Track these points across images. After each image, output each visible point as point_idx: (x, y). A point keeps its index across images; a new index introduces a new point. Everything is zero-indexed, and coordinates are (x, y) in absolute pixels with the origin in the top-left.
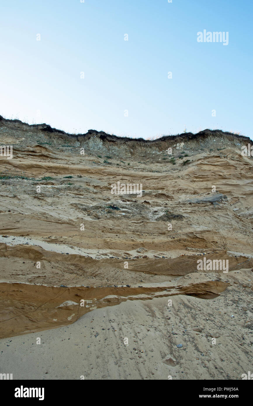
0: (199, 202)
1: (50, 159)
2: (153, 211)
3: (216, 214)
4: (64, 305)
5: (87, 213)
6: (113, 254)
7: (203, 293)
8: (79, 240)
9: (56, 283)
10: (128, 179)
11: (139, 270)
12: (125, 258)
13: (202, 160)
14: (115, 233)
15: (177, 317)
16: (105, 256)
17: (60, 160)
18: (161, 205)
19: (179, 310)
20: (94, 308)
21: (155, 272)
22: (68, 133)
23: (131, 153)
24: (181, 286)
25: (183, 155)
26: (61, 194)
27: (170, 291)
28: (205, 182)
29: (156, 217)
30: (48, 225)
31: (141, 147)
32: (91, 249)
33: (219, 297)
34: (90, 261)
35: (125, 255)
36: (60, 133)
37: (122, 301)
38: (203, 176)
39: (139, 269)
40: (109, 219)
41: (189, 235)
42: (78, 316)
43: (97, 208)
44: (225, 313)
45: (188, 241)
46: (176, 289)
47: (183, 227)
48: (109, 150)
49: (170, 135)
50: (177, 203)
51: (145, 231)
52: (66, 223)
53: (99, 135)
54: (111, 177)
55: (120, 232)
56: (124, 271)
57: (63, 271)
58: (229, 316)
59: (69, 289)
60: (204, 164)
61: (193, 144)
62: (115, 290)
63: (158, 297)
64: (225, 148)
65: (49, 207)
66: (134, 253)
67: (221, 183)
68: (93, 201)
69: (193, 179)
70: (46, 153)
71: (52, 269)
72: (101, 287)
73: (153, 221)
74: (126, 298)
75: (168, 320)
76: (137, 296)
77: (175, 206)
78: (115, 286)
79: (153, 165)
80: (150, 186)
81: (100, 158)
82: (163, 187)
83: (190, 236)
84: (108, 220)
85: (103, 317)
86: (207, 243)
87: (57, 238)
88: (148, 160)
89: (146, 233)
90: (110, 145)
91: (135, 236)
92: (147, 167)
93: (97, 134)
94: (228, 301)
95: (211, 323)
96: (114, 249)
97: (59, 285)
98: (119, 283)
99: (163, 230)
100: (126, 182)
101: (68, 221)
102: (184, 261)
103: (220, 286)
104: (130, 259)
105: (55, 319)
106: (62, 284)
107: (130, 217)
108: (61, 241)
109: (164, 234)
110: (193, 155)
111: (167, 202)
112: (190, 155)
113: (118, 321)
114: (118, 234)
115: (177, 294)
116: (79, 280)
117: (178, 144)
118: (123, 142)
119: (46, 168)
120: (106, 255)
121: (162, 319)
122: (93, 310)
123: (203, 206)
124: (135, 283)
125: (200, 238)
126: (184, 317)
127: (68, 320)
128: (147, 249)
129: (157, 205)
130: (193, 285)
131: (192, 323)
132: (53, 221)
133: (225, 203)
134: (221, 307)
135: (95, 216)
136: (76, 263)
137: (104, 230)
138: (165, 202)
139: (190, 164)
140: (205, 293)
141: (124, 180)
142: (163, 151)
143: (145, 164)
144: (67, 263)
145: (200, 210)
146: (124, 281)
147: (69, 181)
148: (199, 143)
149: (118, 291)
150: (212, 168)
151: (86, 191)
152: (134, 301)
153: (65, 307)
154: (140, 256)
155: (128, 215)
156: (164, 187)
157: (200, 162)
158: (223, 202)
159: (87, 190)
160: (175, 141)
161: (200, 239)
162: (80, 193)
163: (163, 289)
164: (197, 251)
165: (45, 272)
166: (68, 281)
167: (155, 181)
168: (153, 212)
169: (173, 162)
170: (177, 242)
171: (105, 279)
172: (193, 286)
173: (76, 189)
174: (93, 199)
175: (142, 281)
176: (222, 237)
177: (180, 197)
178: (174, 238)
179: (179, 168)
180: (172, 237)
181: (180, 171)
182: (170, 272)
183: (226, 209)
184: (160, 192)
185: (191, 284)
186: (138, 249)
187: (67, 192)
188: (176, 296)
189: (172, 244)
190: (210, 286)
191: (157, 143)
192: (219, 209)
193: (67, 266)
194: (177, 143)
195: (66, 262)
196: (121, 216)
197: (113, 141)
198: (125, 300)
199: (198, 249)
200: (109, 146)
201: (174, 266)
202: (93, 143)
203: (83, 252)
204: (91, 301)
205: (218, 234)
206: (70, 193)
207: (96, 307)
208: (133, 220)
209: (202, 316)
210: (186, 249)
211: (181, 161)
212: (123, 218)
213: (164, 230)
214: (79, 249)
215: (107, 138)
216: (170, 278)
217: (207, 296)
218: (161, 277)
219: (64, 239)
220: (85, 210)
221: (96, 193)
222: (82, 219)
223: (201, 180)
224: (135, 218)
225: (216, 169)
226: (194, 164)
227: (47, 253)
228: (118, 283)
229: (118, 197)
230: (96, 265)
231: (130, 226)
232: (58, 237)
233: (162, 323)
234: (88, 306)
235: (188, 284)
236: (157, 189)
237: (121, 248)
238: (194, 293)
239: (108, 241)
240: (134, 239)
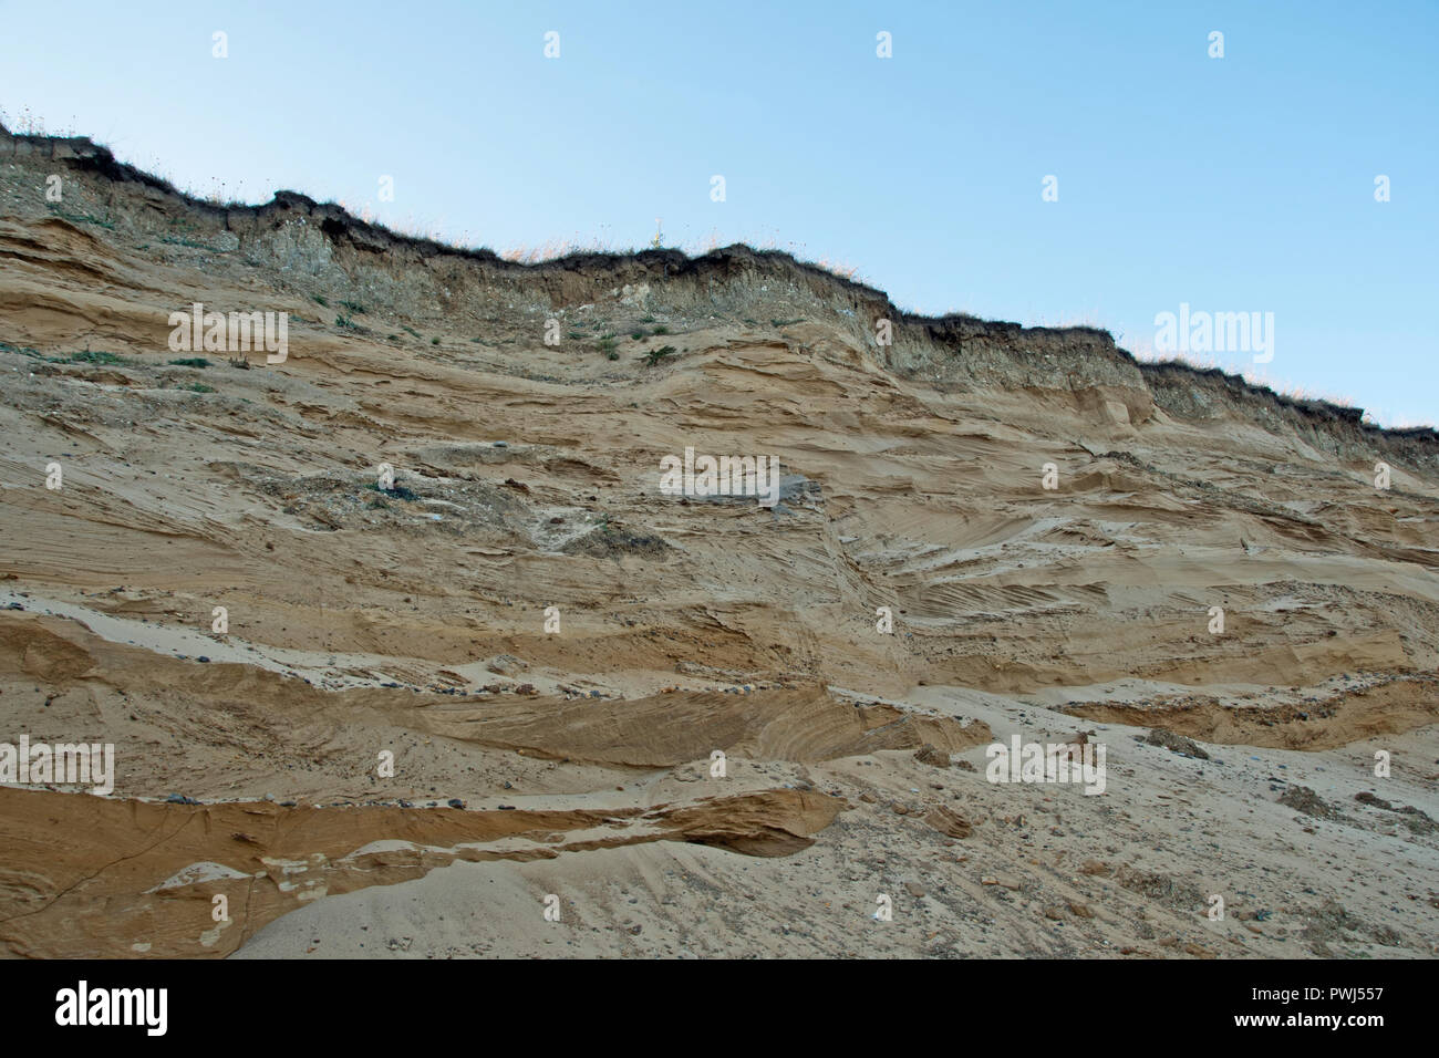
0: (716, 501)
1: (106, 285)
2: (544, 518)
3: (780, 547)
4: (183, 881)
5: (281, 502)
6: (393, 675)
7: (752, 834)
8: (246, 610)
9: (150, 783)
10: (436, 394)
11: (501, 740)
12: (445, 692)
13: (724, 352)
14: (402, 590)
15: (666, 923)
16: (364, 681)
17: (153, 295)
18: (573, 501)
19: (669, 897)
20: (316, 892)
21: (563, 753)
22: (185, 195)
23: (444, 302)
24: (666, 806)
25: (648, 327)
26: (164, 421)
27: (623, 826)
28: (732, 434)
29: (563, 539)
30: (110, 538)
31: (485, 284)
32: (297, 652)
33: (814, 848)
34: (299, 695)
35: (443, 678)
36: (152, 189)
37: (435, 865)
38: (723, 408)
39: (501, 737)
40: (378, 531)
41: (690, 615)
42: (245, 927)
43: (325, 485)
44: (846, 907)
45: (686, 639)
46: (644, 818)
47: (667, 585)
48: (356, 280)
49: (601, 251)
50: (634, 499)
51: (519, 592)
52: (189, 536)
53: (320, 217)
54: (371, 380)
55: (420, 587)
56: (439, 742)
57: (181, 734)
58: (862, 916)
59: (206, 813)
60: (730, 367)
61: (682, 294)
62: (402, 820)
63: (576, 851)
64: (802, 321)
65: (116, 465)
66: (476, 675)
67: (791, 442)
68: (302, 462)
69: (687, 417)
70: (91, 259)
71: (130, 722)
72: (346, 806)
73: (551, 554)
74: (451, 851)
75: (633, 937)
76: (494, 843)
77: (628, 507)
78: (401, 801)
79: (532, 356)
80: (523, 429)
81: (320, 306)
82: (573, 438)
83: (693, 618)
84: (376, 537)
85: (358, 927)
86: (755, 649)
87: (151, 597)
88: (511, 336)
89: (527, 599)
90: (362, 264)
91: (479, 605)
92: (509, 360)
93: (310, 214)
94: (848, 864)
95: (803, 941)
96: (394, 655)
97: (160, 793)
98: (418, 792)
99: (589, 591)
100: (431, 405)
101: (201, 528)
102: (676, 710)
103: (812, 809)
104: (464, 694)
105: (142, 941)
106: (175, 790)
107: (462, 530)
108: (166, 612)
109: (594, 605)
110: (686, 332)
111: (594, 491)
112: (676, 331)
113: (425, 944)
114: (413, 597)
115: (652, 839)
116: (247, 774)
117: (628, 286)
118: (412, 256)
119: (93, 316)
120: (365, 673)
121: (608, 931)
122: (310, 901)
123: (732, 517)
124: (481, 792)
125: (728, 630)
126: (693, 923)
127: (204, 943)
128: (528, 663)
129: (558, 501)
130: (714, 804)
131: (729, 944)
132: (131, 524)
133: (813, 510)
134: (829, 887)
135: (315, 518)
136: (239, 701)
137: (356, 573)
138: (585, 493)
139: (676, 364)
140: (759, 835)
141: (420, 398)
142: (569, 309)
143: (499, 348)
144: (200, 700)
145: (723, 530)
146: (438, 786)
147: (194, 375)
148: (705, 292)
149: (413, 823)
150: (758, 383)
151: (270, 421)
152: (485, 866)
153: (191, 890)
154: (504, 685)
155: (457, 521)
156: (578, 439)
157: (714, 356)
158: (808, 506)
159: (274, 421)
160: (618, 275)
161: (730, 635)
162: (245, 428)
163: (596, 817)
164: (720, 677)
165: (99, 735)
166: (204, 776)
167: (541, 410)
168: (545, 521)
169: (609, 351)
170: (643, 640)
171: (363, 772)
172: (714, 808)
173: (227, 410)
174: (301, 456)
175: (509, 787)
176: (806, 632)
177: (641, 477)
178: (631, 624)
179: (635, 374)
180: (623, 621)
181: (638, 382)
182: (619, 755)
183: (818, 532)
184: (565, 452)
185: (707, 799)
186: (494, 661)
187: (188, 416)
188: (650, 845)
189: (624, 646)
190: (777, 808)
191: (547, 274)
192: (793, 529)
193: (200, 713)
194: (625, 284)
195: (196, 695)
196: (427, 523)
197: (374, 250)
198: (446, 861)
199: (724, 671)
200: (358, 268)
201: (636, 729)
202: (292, 245)
203: (269, 659)
204: (301, 863)
205: (792, 619)
206: (202, 423)
207: (324, 891)
208: (473, 544)
209: (765, 918)
210: (679, 670)
211: (642, 349)
212: (434, 531)
213: (594, 592)
214: (250, 646)
215: (351, 233)
216: (617, 776)
217: (767, 847)
218: (583, 770)
219: (181, 602)
220: (274, 490)
221: (311, 434)
222: (266, 522)
223: (717, 422)
224: (481, 536)
225: (773, 388)
226: (693, 362)
227: (111, 649)
228: (413, 792)
229: (399, 455)
230: (323, 715)
231: (462, 565)
232: (154, 593)
233: (611, 947)
234: (287, 883)
235: (695, 800)
236: (552, 442)
237: (423, 653)
238: (718, 835)
239: (371, 619)
240: (478, 621)
